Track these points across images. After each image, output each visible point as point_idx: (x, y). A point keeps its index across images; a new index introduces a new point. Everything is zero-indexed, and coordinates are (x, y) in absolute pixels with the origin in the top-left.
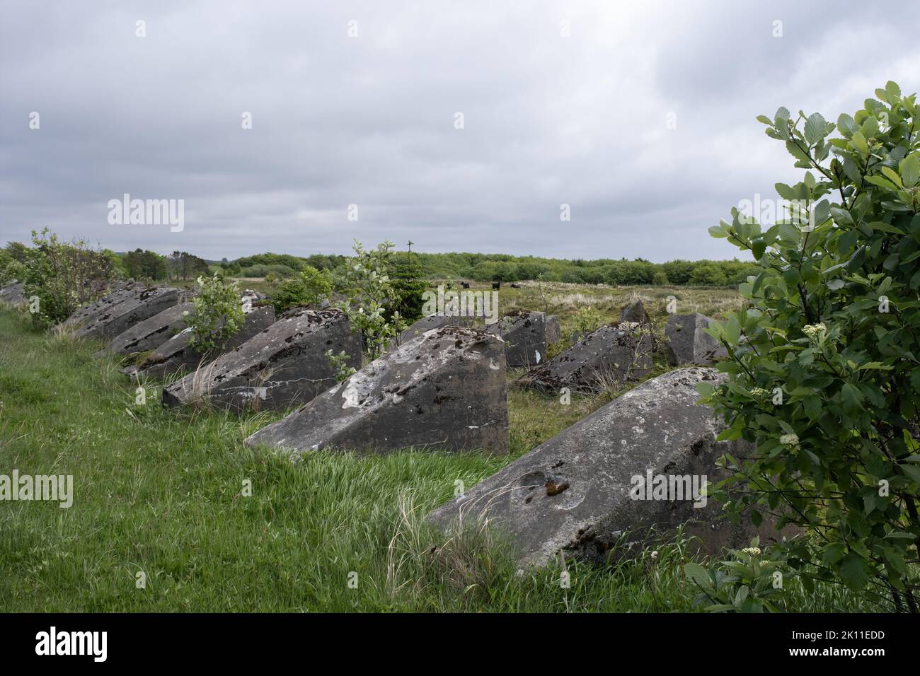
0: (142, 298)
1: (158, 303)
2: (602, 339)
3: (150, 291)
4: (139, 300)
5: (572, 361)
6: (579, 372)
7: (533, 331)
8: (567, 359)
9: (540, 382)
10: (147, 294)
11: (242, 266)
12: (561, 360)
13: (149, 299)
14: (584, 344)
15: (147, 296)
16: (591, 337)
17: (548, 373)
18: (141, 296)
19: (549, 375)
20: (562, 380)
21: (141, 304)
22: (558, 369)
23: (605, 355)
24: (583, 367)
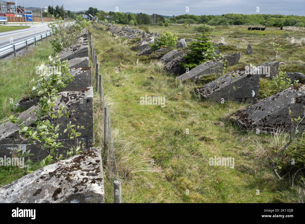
0: (74, 50)
1: (79, 53)
2: (285, 97)
3: (77, 47)
4: (72, 51)
5: (263, 110)
6: (265, 119)
7: (252, 80)
8: (260, 108)
9: (241, 122)
10: (76, 48)
11: (177, 19)
12: (256, 108)
13: (76, 51)
14: (273, 99)
15: (76, 50)
16: (279, 95)
17: (247, 115)
18: (74, 49)
19: (247, 117)
20: (253, 123)
21: (72, 53)
22: (253, 114)
23: (285, 109)
24: (268, 116)
